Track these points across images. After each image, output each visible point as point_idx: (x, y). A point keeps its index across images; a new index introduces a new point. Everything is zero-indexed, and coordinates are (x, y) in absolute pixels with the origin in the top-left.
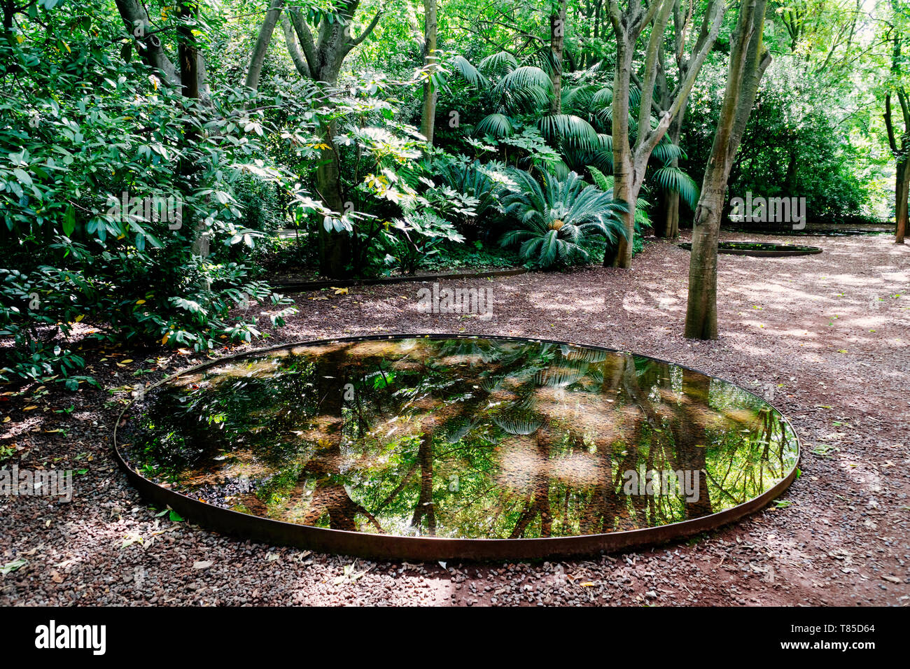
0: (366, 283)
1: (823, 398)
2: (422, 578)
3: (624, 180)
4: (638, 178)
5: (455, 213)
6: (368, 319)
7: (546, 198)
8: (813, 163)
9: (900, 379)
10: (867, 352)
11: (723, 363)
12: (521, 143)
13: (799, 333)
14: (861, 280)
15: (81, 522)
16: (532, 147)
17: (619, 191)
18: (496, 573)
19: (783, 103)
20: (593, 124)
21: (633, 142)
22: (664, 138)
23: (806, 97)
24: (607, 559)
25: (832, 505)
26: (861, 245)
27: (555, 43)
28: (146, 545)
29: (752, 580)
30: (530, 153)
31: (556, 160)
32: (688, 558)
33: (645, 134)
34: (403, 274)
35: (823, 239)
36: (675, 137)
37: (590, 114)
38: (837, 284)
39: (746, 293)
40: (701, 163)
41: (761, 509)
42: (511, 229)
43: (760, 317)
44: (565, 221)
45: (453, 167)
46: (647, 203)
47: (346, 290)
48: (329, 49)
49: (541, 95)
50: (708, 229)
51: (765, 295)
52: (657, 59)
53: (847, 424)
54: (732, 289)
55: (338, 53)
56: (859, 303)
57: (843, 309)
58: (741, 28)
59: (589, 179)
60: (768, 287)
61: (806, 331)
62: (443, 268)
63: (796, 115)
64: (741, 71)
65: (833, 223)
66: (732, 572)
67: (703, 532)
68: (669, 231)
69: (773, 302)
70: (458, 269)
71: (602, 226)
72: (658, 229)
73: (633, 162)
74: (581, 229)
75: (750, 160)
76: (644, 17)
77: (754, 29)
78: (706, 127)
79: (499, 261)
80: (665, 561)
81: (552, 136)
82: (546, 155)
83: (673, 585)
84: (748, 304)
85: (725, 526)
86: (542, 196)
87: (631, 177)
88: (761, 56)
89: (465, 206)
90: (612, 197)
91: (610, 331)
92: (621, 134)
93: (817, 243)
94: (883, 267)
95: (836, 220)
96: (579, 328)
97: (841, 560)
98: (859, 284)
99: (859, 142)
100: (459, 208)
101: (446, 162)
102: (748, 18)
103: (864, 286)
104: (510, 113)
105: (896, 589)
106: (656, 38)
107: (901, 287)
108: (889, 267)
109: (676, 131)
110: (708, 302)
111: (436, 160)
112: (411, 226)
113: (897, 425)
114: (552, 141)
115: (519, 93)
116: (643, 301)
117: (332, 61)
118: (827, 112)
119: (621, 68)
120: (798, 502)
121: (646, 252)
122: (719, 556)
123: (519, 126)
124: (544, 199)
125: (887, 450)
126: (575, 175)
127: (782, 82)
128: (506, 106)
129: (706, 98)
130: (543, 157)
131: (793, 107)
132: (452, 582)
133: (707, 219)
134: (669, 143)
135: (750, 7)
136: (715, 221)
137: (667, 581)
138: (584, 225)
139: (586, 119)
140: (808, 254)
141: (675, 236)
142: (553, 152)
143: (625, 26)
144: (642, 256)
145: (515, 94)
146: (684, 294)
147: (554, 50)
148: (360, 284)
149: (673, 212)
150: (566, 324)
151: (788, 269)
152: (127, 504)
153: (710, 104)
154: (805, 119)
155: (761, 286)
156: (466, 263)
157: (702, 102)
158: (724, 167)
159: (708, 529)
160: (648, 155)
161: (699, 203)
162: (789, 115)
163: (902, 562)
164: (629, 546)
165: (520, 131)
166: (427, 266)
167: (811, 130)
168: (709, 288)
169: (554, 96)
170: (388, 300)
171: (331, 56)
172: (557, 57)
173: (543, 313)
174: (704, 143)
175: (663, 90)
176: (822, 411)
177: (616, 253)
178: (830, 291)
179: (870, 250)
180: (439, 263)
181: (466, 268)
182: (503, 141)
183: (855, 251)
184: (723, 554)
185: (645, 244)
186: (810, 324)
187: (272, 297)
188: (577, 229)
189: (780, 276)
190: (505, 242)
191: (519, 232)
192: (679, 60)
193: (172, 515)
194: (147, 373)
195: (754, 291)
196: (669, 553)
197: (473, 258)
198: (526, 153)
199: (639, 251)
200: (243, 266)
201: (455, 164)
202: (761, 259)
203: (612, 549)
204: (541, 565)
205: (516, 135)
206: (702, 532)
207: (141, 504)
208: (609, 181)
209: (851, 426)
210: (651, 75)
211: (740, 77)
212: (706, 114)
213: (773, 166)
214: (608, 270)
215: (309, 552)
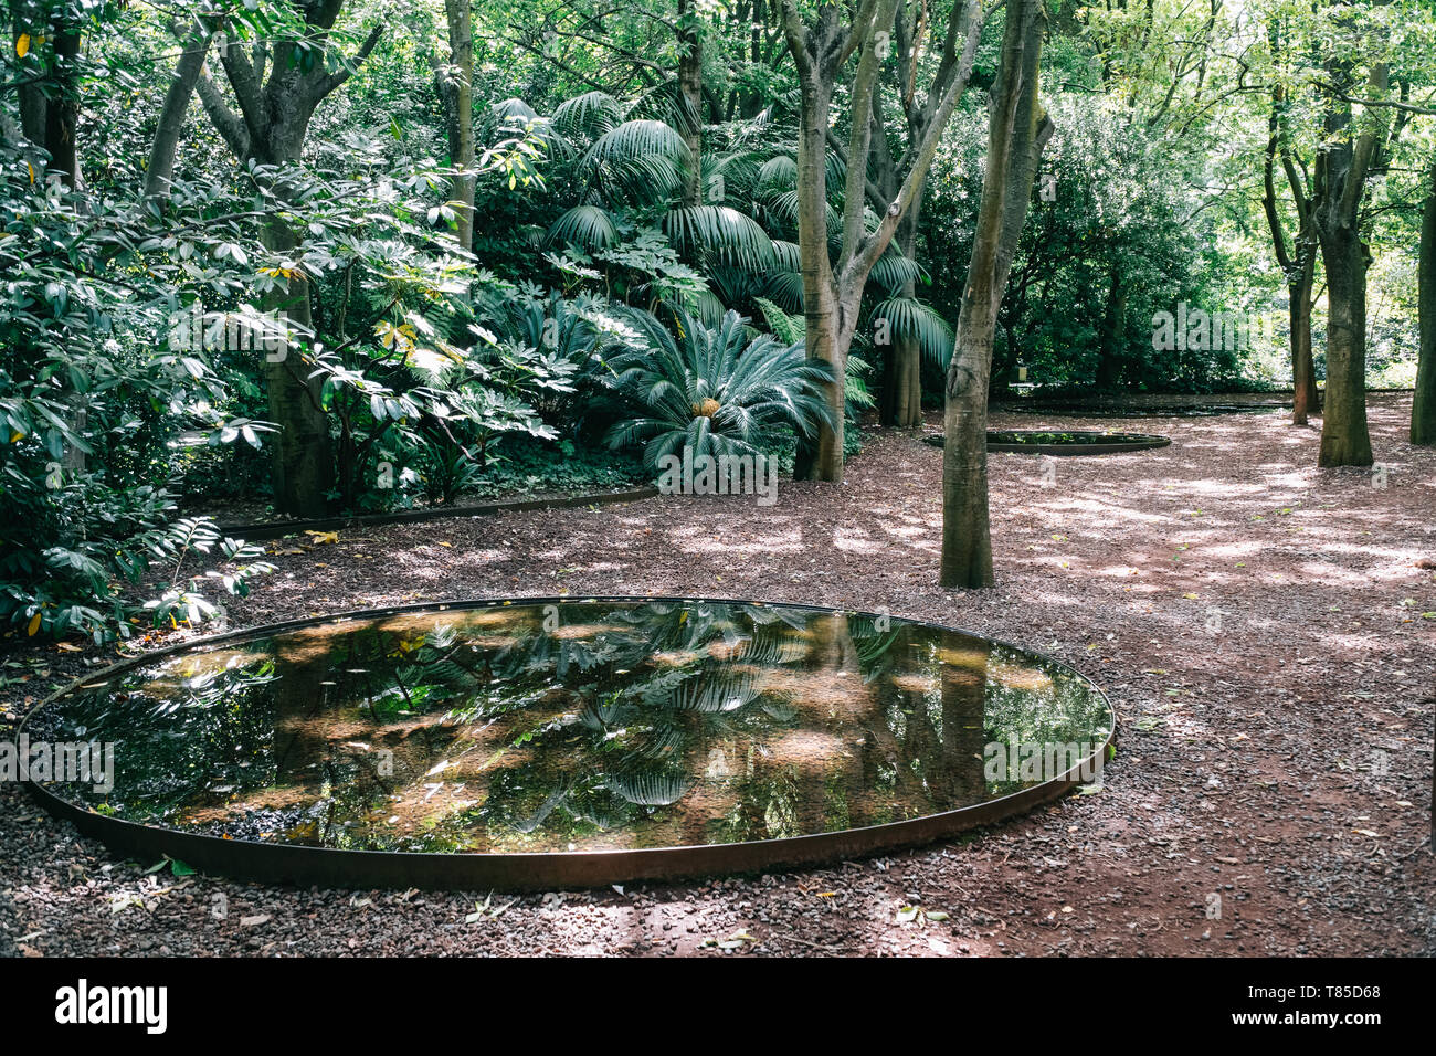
0: (367, 523)
1: (1155, 661)
2: (591, 906)
3: (823, 324)
4: (847, 321)
5: (537, 388)
6: (389, 582)
7: (685, 359)
8: (1149, 286)
9: (1273, 630)
10: (1226, 595)
11: (1004, 621)
12: (633, 260)
13: (1123, 572)
14: (1232, 487)
15: (25, 888)
16: (654, 266)
17: (816, 343)
18: (696, 893)
19: (1093, 181)
20: (761, 221)
21: (835, 255)
22: (890, 246)
23: (1133, 170)
24: (849, 867)
25: (1157, 789)
26: (1234, 430)
27: (687, 76)
28: (152, 906)
29: (1048, 876)
30: (651, 278)
31: (699, 288)
32: (960, 858)
33: (857, 243)
34: (433, 504)
35: (1174, 422)
36: (907, 244)
37: (754, 203)
38: (1191, 496)
39: (1042, 514)
40: (957, 288)
41: (1060, 797)
42: (623, 418)
43: (1062, 549)
44: (722, 400)
45: (512, 304)
46: (864, 365)
47: (334, 535)
48: (285, 93)
49: (666, 173)
50: (969, 405)
51: (1072, 516)
52: (871, 111)
53: (1187, 692)
54: (1015, 511)
55: (302, 101)
56: (1225, 524)
57: (1198, 533)
58: (1004, 83)
59: (760, 323)
60: (1078, 504)
61: (1135, 569)
62: (505, 492)
63: (1118, 199)
64: (1007, 149)
65: (1193, 393)
66: (1019, 868)
67: (982, 826)
68: (904, 414)
69: (1086, 528)
70: (534, 491)
71: (790, 406)
72: (885, 412)
73: (837, 293)
74: (753, 413)
75: (1042, 283)
76: (846, 41)
77: (1023, 83)
78: (962, 225)
79: (608, 474)
80: (929, 863)
81: (689, 246)
82: (682, 281)
83: (942, 887)
84: (1042, 533)
85: (1010, 819)
86: (679, 355)
87: (835, 319)
88: (1038, 122)
89: (553, 377)
90: (802, 355)
91: (817, 583)
92: (815, 244)
93: (1164, 429)
94: (1269, 466)
95: (1198, 388)
96: (765, 581)
97: (1164, 846)
98: (1227, 495)
99: (1232, 245)
100: (544, 380)
101: (500, 296)
102: (1014, 68)
103: (1235, 498)
104: (609, 204)
105: (1233, 870)
106: (867, 74)
107: (1296, 496)
108: (1278, 466)
109: (909, 233)
110: (975, 524)
111: (480, 292)
112: (462, 413)
113: (1261, 689)
114: (688, 256)
115: (624, 168)
116: (867, 535)
117: (293, 115)
118: (1171, 196)
119: (810, 129)
120: (1112, 788)
121: (868, 453)
122: (1003, 854)
123: (629, 228)
124: (681, 361)
125: (1241, 720)
126: (737, 316)
127: (1089, 142)
128: (602, 192)
129: (959, 170)
130: (677, 286)
131: (1111, 188)
132: (636, 908)
133: (967, 388)
134: (898, 254)
135: (1015, 50)
136: (979, 391)
137: (933, 883)
138: (757, 407)
139: (747, 212)
140: (1146, 448)
141: (916, 423)
142: (694, 276)
143: (814, 54)
144: (860, 461)
145: (619, 169)
146: (937, 521)
147: (685, 88)
148: (356, 525)
149: (911, 381)
150: (741, 575)
151: (1112, 474)
152: (89, 862)
153: (968, 183)
154: (1132, 208)
155: (1066, 503)
156: (547, 481)
157: (953, 179)
158: (988, 303)
159: (986, 823)
160: (863, 280)
161: (953, 361)
162: (1104, 202)
163: (1243, 842)
164: (878, 848)
165: (631, 238)
166: (474, 489)
167: (1145, 228)
168: (976, 501)
169: (690, 173)
170: (417, 549)
171: (289, 107)
172: (691, 101)
173: (701, 559)
174: (957, 253)
175: (881, 159)
176: (1152, 678)
177: (815, 455)
178: (1179, 507)
179: (1250, 437)
180: (498, 482)
181: (547, 491)
182: (601, 257)
183: (1225, 439)
184: (1009, 851)
185: (863, 439)
186: (1142, 558)
187: (223, 545)
188: (745, 412)
189: (1098, 487)
190: (616, 441)
191: (640, 422)
192: (907, 104)
193: (175, 867)
194: (16, 684)
195: (1053, 513)
196: (934, 854)
197: (558, 472)
198: (644, 277)
199: (855, 452)
200: (163, 492)
201: (515, 299)
202: (1068, 460)
203: (855, 853)
204: (758, 878)
205: (623, 246)
206: (977, 827)
207: (111, 860)
208: (796, 325)
209: (1192, 694)
210: (862, 139)
211: (1006, 159)
212: (961, 202)
213: (1084, 294)
214: (804, 484)
215: (416, 891)
